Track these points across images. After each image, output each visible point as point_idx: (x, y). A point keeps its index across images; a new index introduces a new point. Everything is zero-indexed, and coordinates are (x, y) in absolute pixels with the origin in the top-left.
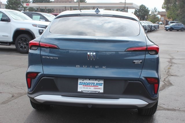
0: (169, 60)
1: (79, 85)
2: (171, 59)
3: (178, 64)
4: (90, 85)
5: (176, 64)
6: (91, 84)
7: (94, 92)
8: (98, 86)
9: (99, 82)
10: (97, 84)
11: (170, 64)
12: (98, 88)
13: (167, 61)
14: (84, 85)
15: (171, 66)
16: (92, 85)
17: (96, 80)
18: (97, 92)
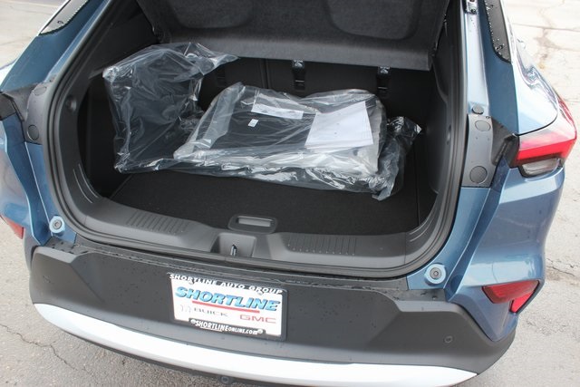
0: (539, 33)
1: (175, 297)
2: (544, 28)
3: (567, 49)
4: (224, 304)
5: (559, 48)
6: (225, 300)
7: (241, 331)
8: (257, 309)
9: (262, 298)
10: (254, 304)
11: (544, 51)
12: (258, 316)
13: (535, 39)
14: (199, 300)
15: (546, 56)
16: (232, 306)
17: (247, 287)
18: (255, 333)
